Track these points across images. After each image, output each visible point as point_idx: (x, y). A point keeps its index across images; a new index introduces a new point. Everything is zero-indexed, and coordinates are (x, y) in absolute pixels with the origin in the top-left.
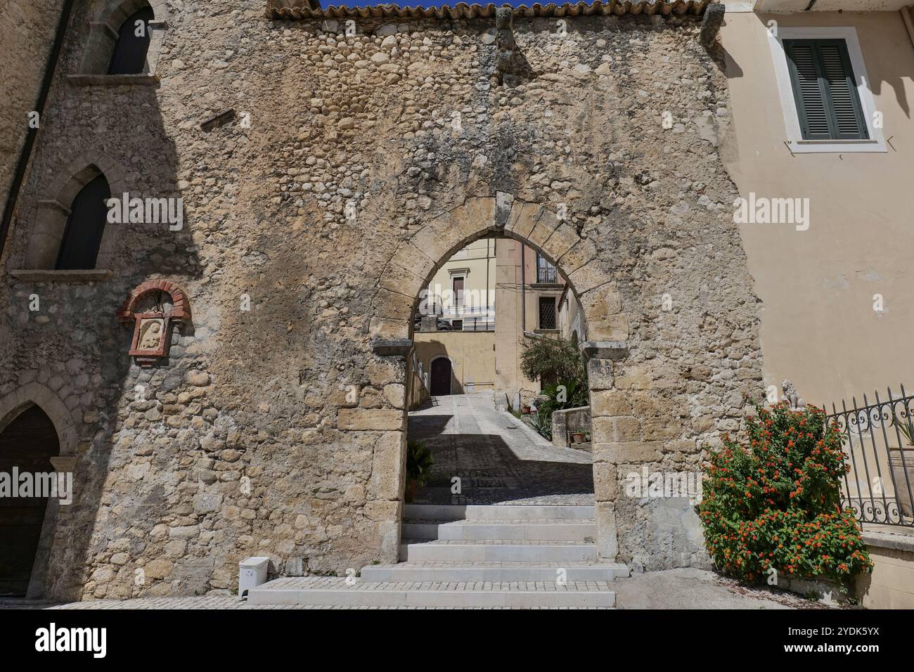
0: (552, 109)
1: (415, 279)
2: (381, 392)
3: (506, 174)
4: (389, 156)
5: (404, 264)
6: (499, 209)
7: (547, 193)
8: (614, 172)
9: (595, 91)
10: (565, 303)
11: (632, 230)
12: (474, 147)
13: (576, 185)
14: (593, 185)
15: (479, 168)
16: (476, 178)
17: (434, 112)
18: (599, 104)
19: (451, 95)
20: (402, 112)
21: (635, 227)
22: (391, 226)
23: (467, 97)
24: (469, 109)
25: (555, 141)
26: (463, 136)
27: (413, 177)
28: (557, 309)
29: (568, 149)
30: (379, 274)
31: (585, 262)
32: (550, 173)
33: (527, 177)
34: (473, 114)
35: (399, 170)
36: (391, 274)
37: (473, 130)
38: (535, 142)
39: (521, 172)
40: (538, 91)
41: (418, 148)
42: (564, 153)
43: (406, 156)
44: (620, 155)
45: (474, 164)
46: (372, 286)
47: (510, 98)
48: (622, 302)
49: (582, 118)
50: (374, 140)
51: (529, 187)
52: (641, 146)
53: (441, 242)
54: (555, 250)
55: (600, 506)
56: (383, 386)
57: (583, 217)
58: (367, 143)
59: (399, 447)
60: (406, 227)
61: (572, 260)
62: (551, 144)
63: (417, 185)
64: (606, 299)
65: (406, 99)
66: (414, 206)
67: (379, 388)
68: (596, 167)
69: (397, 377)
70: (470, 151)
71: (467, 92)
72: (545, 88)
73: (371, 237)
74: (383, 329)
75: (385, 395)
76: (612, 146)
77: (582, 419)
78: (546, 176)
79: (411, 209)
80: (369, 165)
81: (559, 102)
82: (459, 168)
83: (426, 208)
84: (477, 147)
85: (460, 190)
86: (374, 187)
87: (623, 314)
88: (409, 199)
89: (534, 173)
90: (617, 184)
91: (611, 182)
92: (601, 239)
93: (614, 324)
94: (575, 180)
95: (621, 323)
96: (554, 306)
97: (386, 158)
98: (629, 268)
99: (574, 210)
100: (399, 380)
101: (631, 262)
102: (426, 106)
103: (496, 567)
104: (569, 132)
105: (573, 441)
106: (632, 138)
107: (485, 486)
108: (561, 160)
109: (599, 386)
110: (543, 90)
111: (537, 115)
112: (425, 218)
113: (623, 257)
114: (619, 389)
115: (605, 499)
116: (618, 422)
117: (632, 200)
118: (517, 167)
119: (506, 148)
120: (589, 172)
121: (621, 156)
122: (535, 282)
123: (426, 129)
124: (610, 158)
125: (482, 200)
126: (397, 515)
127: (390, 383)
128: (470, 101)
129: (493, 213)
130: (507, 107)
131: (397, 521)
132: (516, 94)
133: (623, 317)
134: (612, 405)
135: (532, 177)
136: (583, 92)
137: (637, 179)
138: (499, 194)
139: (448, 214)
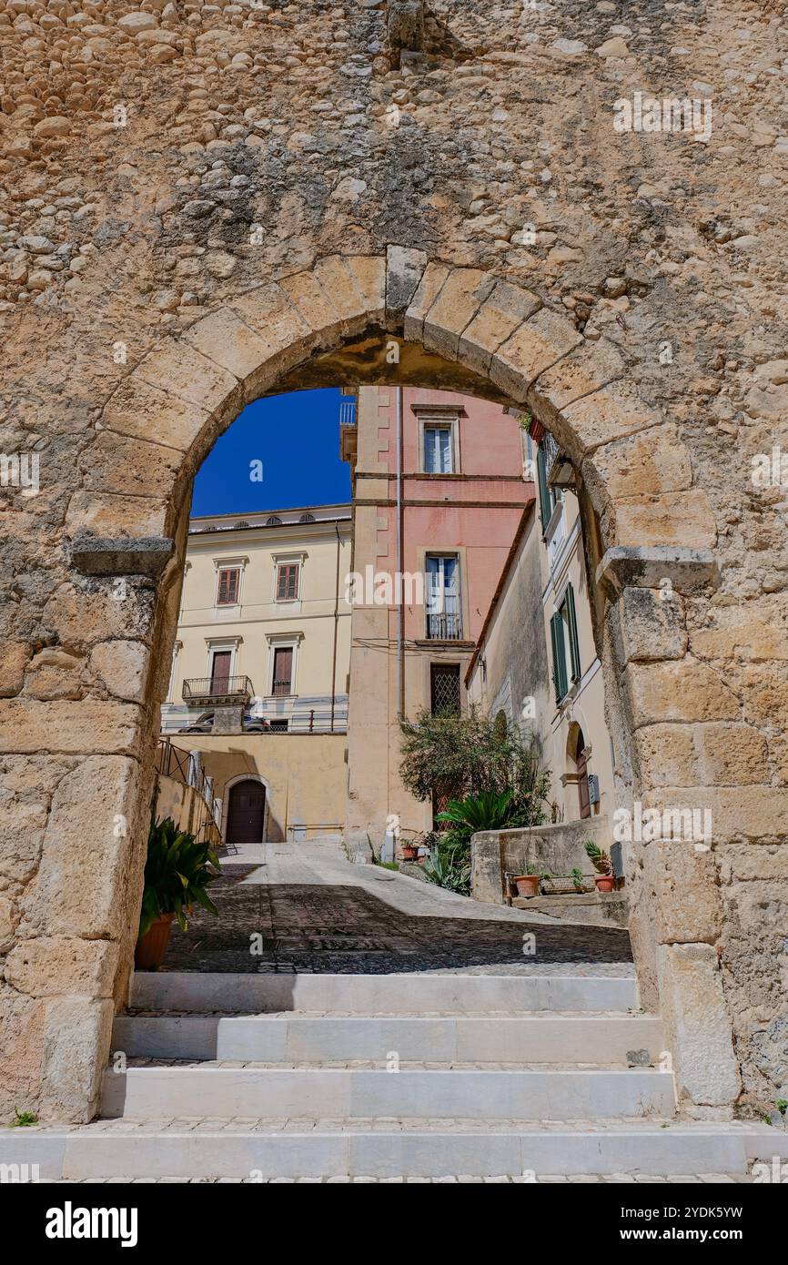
0: (507, 109)
1: (188, 413)
2: (84, 660)
3: (409, 213)
4: (143, 179)
5: (164, 381)
6: (394, 278)
7: (503, 251)
8: (652, 218)
9: (598, 82)
10: (479, 671)
11: (704, 322)
12: (336, 165)
13: (568, 238)
14: (607, 237)
15: (349, 202)
16: (341, 220)
17: (250, 111)
18: (608, 102)
19: (288, 83)
20: (179, 110)
21: (710, 319)
22: (139, 307)
23: (323, 86)
24: (329, 105)
25: (518, 161)
26: (314, 148)
27: (195, 218)
28: (462, 685)
29: (546, 175)
30: (102, 400)
31: (597, 383)
32: (508, 214)
33: (457, 220)
34: (335, 113)
35: (165, 202)
36: (132, 401)
37: (335, 139)
38: (473, 161)
39: (445, 211)
40: (476, 79)
41: (210, 168)
42: (537, 182)
43: (182, 181)
44: (663, 187)
45: (335, 195)
46: (81, 425)
47: (415, 91)
48: (693, 467)
49: (574, 123)
50: (112, 154)
51: (462, 238)
52: (708, 175)
53: (256, 339)
54: (526, 357)
55: (678, 956)
56: (91, 645)
57: (587, 296)
58: (97, 160)
59: (120, 796)
60: (173, 309)
61: (567, 380)
62: (509, 166)
63: (206, 230)
64: (656, 460)
65: (188, 88)
66: (196, 269)
67: (79, 650)
68: (611, 206)
69: (129, 625)
70: (327, 173)
71: (323, 76)
72: (492, 75)
73: (89, 328)
74: (102, 515)
75: (93, 666)
76: (644, 174)
77: (533, 850)
78: (500, 221)
79: (187, 276)
80: (98, 195)
81: (523, 97)
82: (301, 201)
83: (224, 273)
84: (345, 165)
85: (303, 242)
86: (102, 231)
87: (696, 491)
88: (183, 257)
89: (473, 216)
90: (660, 238)
91: (648, 236)
92: (632, 339)
93: (678, 512)
94: (565, 229)
95: (695, 509)
96: (456, 680)
97: (136, 182)
98: (705, 397)
99: (566, 284)
100: (133, 632)
101: (709, 384)
102: (232, 99)
103: (386, 1131)
104: (548, 147)
105: (515, 892)
106: (686, 159)
107: (341, 949)
108: (532, 192)
109: (653, 651)
110: (485, 78)
111: (476, 117)
112: (221, 294)
113: (688, 375)
114: (703, 659)
115: (691, 935)
116: (709, 735)
117: (698, 268)
118: (434, 201)
119: (408, 168)
120: (596, 215)
121: (666, 189)
122: (422, 636)
123: (229, 138)
124: (640, 193)
125: (352, 262)
126: (99, 979)
127: (109, 639)
128: (329, 93)
129: (379, 285)
130: (411, 105)
131: (100, 998)
132: (431, 83)
133: (699, 498)
134: (689, 697)
135: (467, 222)
136: (573, 84)
137: (705, 230)
138: (391, 249)
139: (275, 287)
